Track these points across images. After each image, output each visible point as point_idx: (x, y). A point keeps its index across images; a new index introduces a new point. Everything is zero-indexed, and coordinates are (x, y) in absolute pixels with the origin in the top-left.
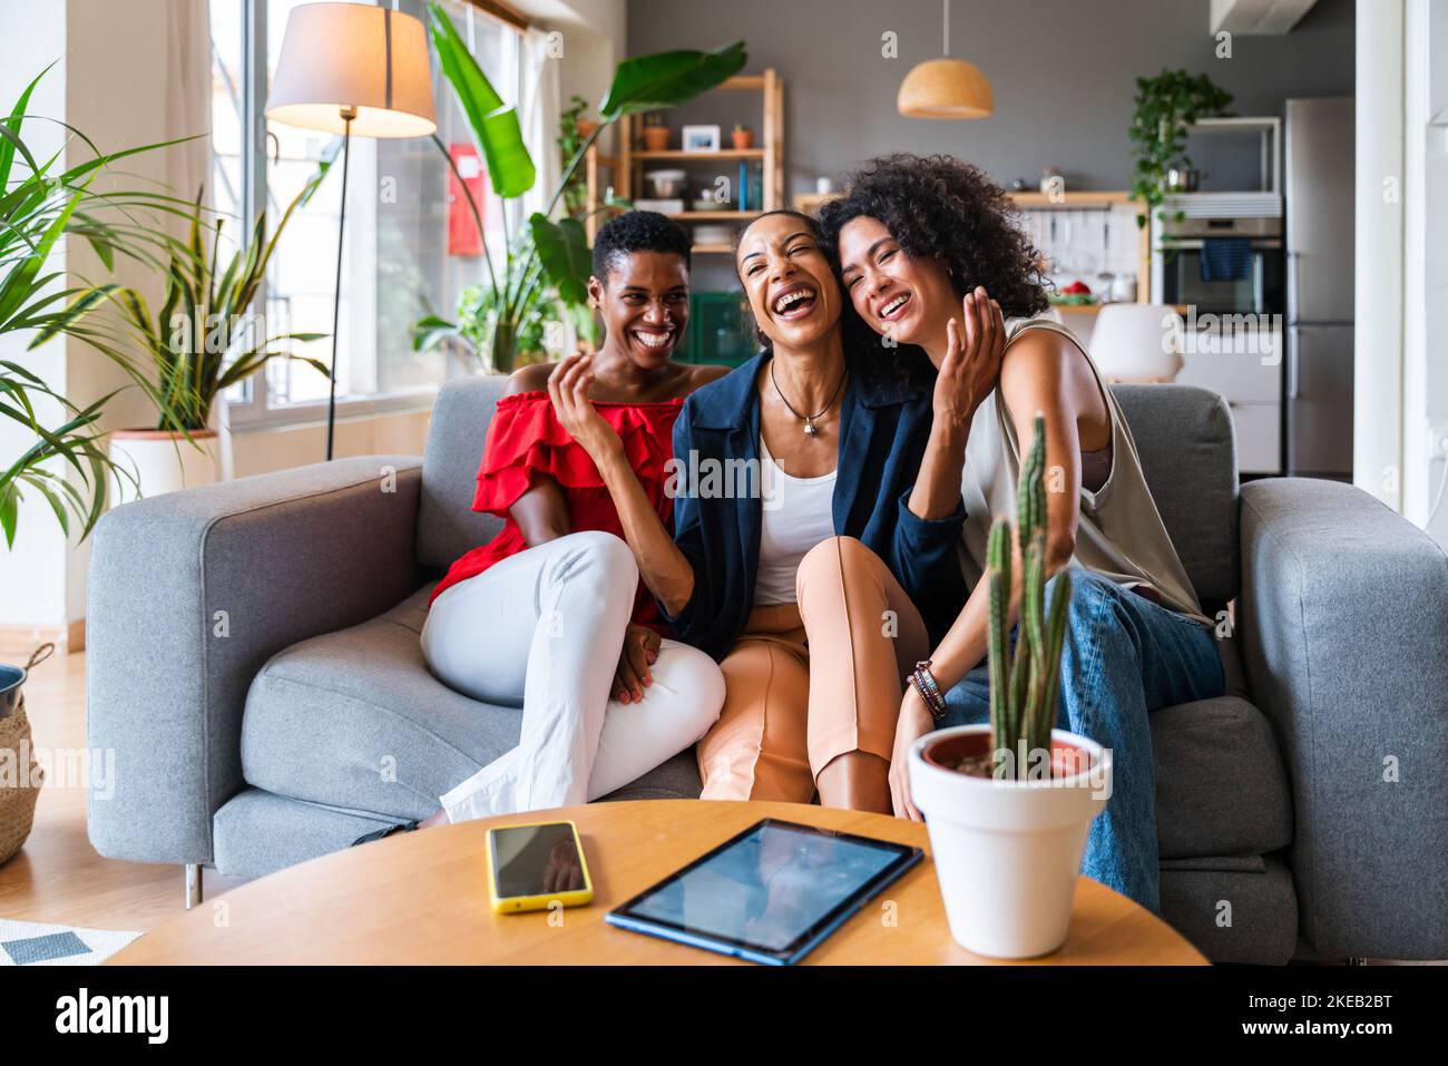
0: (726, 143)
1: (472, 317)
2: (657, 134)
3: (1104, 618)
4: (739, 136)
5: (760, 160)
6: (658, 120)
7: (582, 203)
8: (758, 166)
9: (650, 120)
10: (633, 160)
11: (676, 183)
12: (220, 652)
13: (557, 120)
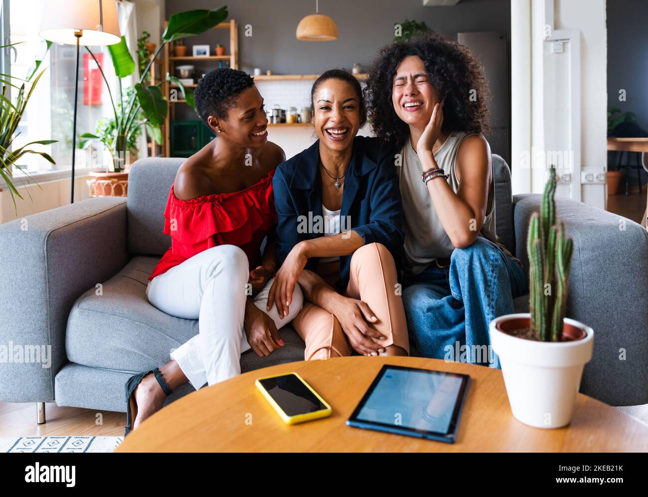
0: (213, 53)
1: (103, 133)
2: (181, 49)
3: (497, 260)
4: (219, 50)
5: (229, 61)
6: (181, 42)
7: (149, 80)
8: (227, 63)
9: (178, 42)
10: (170, 60)
11: (190, 71)
12: (55, 297)
13: (136, 42)
